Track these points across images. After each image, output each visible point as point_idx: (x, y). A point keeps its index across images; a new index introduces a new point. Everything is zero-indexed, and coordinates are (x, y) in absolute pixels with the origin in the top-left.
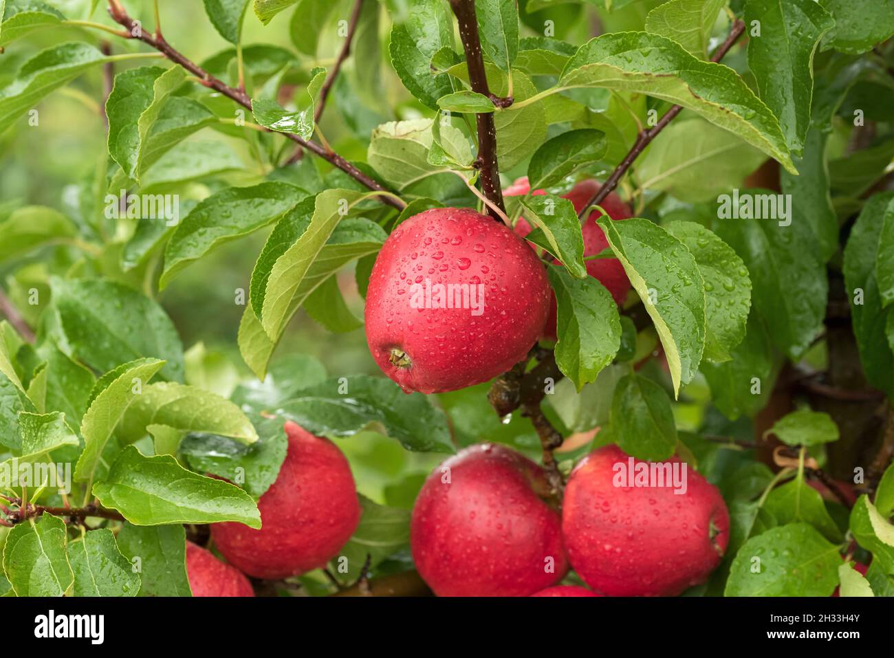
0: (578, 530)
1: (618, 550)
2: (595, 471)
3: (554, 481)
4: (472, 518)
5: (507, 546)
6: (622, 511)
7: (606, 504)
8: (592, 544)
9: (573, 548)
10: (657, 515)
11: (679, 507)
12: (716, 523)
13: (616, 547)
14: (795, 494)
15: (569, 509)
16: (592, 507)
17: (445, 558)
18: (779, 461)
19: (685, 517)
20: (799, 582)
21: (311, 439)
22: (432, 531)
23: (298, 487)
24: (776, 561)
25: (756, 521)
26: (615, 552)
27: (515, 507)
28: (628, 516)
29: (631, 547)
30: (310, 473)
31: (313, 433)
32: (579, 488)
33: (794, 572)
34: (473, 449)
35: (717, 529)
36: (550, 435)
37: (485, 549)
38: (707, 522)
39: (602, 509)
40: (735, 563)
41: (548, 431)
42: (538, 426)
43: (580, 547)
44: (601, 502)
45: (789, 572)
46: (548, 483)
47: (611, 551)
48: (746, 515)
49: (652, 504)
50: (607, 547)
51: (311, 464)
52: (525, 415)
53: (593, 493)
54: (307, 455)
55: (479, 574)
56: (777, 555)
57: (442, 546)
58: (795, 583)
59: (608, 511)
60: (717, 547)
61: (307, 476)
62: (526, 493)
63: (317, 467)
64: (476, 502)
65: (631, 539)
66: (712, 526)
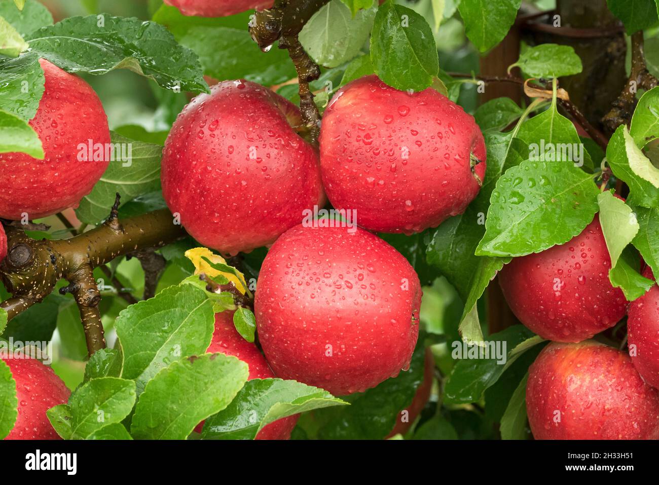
0: (339, 163)
1: (382, 182)
2: (354, 104)
3: (311, 114)
4: (231, 153)
5: (267, 179)
6: (384, 143)
7: (368, 136)
8: (354, 177)
9: (332, 182)
10: (420, 146)
11: (441, 138)
12: (474, 152)
13: (380, 179)
14: (548, 124)
15: (328, 143)
16: (353, 140)
17: (202, 195)
18: (529, 92)
19: (447, 147)
20: (558, 211)
21: (63, 74)
22: (188, 167)
23: (54, 122)
24: (533, 190)
25: (510, 151)
26: (378, 184)
27: (273, 141)
28: (391, 147)
29: (395, 179)
30: (66, 109)
31: (65, 69)
32: (339, 121)
33: (552, 200)
34: (226, 84)
35: (476, 158)
36: (308, 67)
37: (244, 183)
38: (468, 152)
39: (364, 142)
40: (494, 194)
41: (306, 62)
42: (295, 57)
43: (341, 181)
44: (362, 134)
45: (548, 200)
46: (304, 117)
47: (374, 184)
48: (501, 146)
49: (414, 135)
50: (371, 180)
51: (65, 100)
52: (282, 47)
53: (353, 126)
54: (60, 90)
55: (237, 209)
56: (534, 185)
57: (199, 182)
58: (554, 210)
59: (370, 143)
60: (476, 176)
61: (62, 112)
62: (283, 128)
63: (71, 103)
64: (234, 137)
65: (394, 170)
66: (472, 156)
